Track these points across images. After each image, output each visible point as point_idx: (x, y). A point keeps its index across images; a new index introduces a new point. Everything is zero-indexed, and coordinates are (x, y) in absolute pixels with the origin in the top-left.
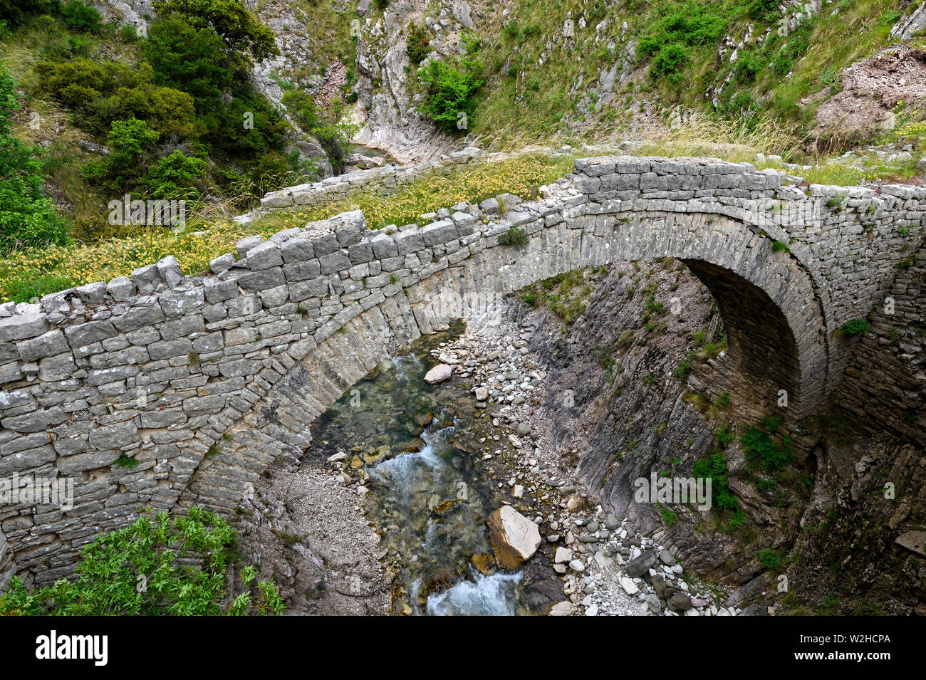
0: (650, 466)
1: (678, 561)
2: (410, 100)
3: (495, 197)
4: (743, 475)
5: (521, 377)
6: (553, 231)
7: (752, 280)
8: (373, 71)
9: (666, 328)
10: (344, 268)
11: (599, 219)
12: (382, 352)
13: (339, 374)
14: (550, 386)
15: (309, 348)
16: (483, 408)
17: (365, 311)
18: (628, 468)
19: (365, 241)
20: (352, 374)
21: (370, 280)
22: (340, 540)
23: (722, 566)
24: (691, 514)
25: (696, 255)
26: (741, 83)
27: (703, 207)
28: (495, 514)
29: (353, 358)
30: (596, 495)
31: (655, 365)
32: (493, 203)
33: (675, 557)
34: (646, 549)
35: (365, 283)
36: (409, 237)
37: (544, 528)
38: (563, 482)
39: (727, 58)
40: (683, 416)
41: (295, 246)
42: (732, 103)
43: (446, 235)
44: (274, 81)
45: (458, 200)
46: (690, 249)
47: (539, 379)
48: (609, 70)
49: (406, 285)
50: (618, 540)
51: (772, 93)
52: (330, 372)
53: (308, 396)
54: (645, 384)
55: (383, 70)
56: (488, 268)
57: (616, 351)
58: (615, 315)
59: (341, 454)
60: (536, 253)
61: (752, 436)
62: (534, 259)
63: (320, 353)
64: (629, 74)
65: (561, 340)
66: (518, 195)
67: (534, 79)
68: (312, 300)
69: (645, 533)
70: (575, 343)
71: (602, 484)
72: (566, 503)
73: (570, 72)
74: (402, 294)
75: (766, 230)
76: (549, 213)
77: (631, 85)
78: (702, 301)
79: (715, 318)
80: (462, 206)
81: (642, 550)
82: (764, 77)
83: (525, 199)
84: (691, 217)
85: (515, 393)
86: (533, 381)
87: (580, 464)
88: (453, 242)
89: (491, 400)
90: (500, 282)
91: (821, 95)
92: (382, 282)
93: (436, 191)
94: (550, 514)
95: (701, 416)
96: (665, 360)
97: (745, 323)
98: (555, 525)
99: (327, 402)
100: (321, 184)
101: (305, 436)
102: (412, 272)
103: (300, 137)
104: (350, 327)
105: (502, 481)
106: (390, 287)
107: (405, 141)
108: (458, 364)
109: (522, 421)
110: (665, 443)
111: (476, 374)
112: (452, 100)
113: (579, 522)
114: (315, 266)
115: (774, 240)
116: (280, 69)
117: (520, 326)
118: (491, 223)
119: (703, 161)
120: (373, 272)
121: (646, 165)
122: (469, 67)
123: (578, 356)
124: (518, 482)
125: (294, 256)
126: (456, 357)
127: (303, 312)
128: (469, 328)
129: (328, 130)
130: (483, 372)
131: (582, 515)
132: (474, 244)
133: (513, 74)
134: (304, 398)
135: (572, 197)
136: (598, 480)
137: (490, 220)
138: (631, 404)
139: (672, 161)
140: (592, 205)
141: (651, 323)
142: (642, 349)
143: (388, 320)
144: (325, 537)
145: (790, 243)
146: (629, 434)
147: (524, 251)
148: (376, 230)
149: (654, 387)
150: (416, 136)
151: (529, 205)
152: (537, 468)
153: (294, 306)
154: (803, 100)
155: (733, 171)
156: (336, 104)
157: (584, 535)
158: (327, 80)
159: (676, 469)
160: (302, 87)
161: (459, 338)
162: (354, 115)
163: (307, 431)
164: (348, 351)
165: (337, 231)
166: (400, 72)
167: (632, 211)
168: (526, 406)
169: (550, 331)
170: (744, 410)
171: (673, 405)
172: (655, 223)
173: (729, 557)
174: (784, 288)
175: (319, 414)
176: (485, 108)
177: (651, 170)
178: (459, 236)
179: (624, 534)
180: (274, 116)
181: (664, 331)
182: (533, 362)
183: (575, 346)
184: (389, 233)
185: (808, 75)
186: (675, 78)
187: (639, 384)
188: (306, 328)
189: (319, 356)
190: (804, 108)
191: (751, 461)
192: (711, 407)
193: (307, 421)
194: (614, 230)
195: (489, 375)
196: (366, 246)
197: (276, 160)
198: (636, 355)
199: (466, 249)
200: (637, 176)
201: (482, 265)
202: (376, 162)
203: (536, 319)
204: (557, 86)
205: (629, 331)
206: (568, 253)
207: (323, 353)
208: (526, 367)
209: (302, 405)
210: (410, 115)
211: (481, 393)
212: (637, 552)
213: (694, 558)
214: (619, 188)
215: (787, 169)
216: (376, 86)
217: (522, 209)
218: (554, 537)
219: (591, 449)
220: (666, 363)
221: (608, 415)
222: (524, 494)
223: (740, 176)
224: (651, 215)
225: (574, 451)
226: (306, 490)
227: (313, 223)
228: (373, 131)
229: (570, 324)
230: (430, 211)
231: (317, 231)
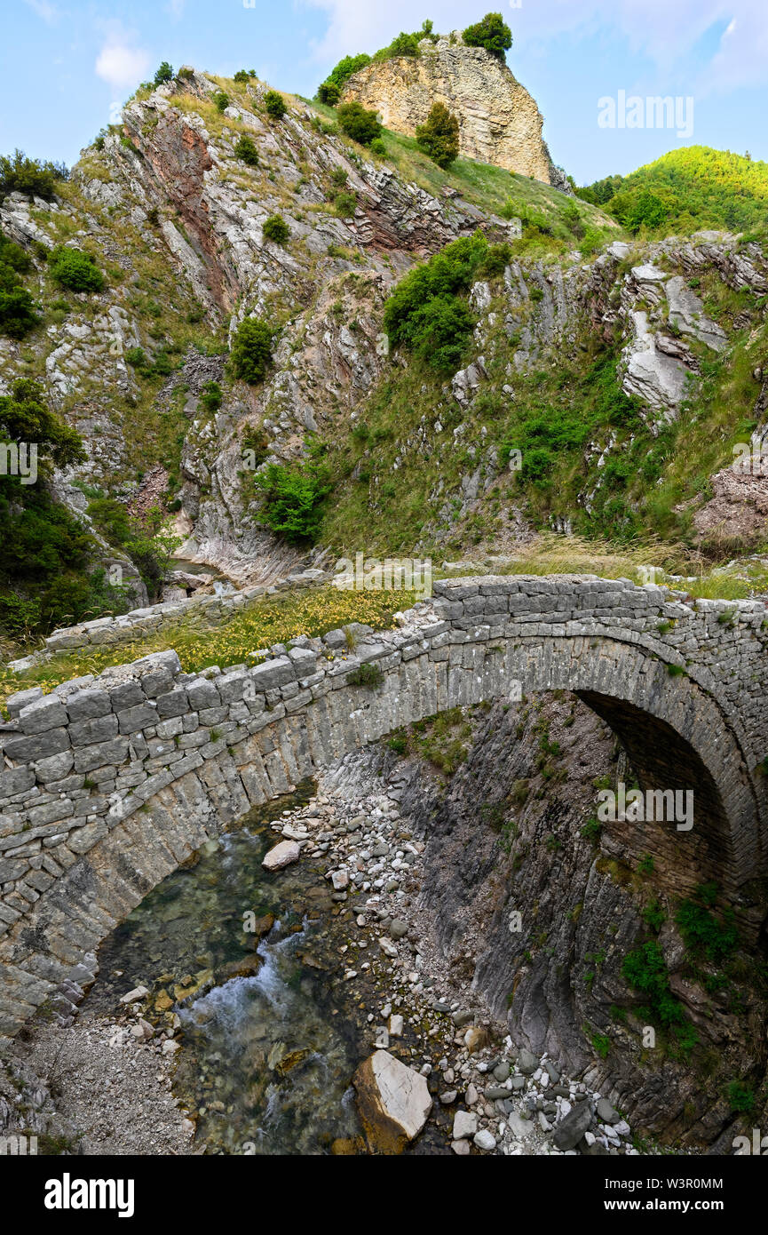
0: (568, 968)
1: (622, 1115)
2: (246, 509)
3: (340, 628)
4: (686, 971)
5: (392, 852)
6: (413, 665)
7: (652, 712)
8: (201, 477)
9: (566, 774)
10: (150, 724)
11: (466, 649)
12: (199, 835)
13: (138, 871)
14: (431, 862)
15: (98, 836)
16: (342, 901)
17: (177, 780)
18: (541, 974)
19: (178, 688)
20: (155, 869)
21: (183, 739)
22: (132, 1138)
23: (680, 1115)
24: (629, 1037)
25: (584, 685)
26: (612, 489)
27: (584, 630)
28: (365, 1066)
29: (158, 846)
30: (502, 1021)
31: (559, 824)
32: (339, 634)
33: (617, 1108)
34: (577, 1099)
35: (177, 743)
36: (234, 682)
37: (435, 1082)
38: (456, 1005)
39: (594, 464)
40: (601, 891)
41: (86, 700)
42: (606, 509)
43: (281, 676)
44: (78, 489)
45: (295, 632)
46: (576, 678)
47: (416, 853)
48: (471, 476)
49: (231, 742)
50: (538, 1089)
51: (646, 499)
52: (125, 869)
53: (93, 906)
54: (549, 850)
55: (213, 475)
56: (336, 715)
57: (509, 808)
58: (504, 760)
59: (141, 990)
60: (393, 693)
61: (687, 913)
62: (392, 700)
63: (112, 843)
64: (494, 479)
65: (440, 797)
66: (369, 624)
67: (390, 485)
68: (106, 770)
69: (572, 1075)
70: (458, 800)
71: (509, 1002)
72: (463, 1037)
73: (428, 478)
74: (226, 754)
75: (658, 652)
76: (407, 644)
77: (496, 490)
78: (604, 738)
79: (622, 758)
80: (301, 639)
81: (572, 1102)
82: (636, 482)
83: (378, 628)
84: (572, 641)
85: (385, 875)
86: (408, 856)
87: (477, 973)
88: (291, 685)
89: (353, 888)
90: (351, 732)
91: (695, 501)
92: (199, 740)
93: (271, 621)
94: (441, 1058)
95: (624, 891)
96: (569, 816)
97: (656, 763)
98: (449, 1075)
99: (119, 914)
100: (126, 617)
101: (89, 963)
102: (239, 725)
103: (106, 553)
104: (156, 803)
105: (373, 1011)
106: (210, 746)
107: (239, 554)
108: (308, 838)
109: (396, 916)
110: (583, 932)
111: (332, 851)
112: (295, 508)
113: (483, 1066)
114: (113, 724)
115: (668, 664)
116: (86, 474)
117: (388, 782)
118: (337, 660)
119: (577, 578)
120: (188, 728)
121: (513, 586)
122: (314, 472)
123: (463, 817)
124: (395, 1010)
125: (84, 713)
126: (305, 829)
127: (92, 787)
128: (321, 788)
129: (143, 544)
130: (342, 848)
131: (485, 1054)
132: (316, 686)
133: (365, 480)
134: (86, 909)
135: (432, 625)
136: (503, 997)
137: (336, 655)
138: (535, 880)
139: (541, 579)
140: (456, 632)
141: (548, 769)
142: (541, 804)
143: (207, 790)
144: (109, 1134)
145: (687, 665)
146: (536, 924)
147: (379, 691)
148: (194, 674)
149: (561, 854)
150: (252, 549)
151: (382, 636)
152: (420, 985)
153: (79, 778)
154: (678, 507)
155: (610, 588)
156: (155, 514)
157: (491, 1087)
158: (145, 487)
159: (602, 970)
160: (113, 495)
161: (308, 802)
162: (177, 527)
163: (91, 957)
164: (151, 837)
165: (143, 678)
166: (233, 478)
167: (503, 637)
168: (400, 893)
169: (425, 786)
170: (673, 878)
171: (587, 877)
172: (531, 650)
173: (688, 1100)
174: (689, 718)
175: (107, 932)
176: (334, 516)
177: (520, 591)
178: (298, 676)
179: (544, 1081)
180: (76, 530)
181: (565, 779)
182: (406, 830)
183: (457, 804)
184: (210, 677)
185: (678, 481)
186: (543, 484)
187: (542, 851)
188: (94, 808)
189: (111, 847)
190: (680, 515)
191: (691, 949)
192: (633, 876)
193: (88, 946)
194: (485, 660)
195: (350, 851)
196: (179, 695)
197: (74, 581)
198: (534, 811)
199: (306, 693)
200: (505, 598)
201: (328, 712)
202: (203, 580)
203: (407, 770)
204: (415, 493)
205: (522, 780)
206: (433, 690)
207: (116, 842)
208: (398, 838)
209: (82, 921)
210: (244, 525)
211: (339, 878)
212: (565, 1107)
213: (643, 1107)
214: (486, 612)
215: (669, 581)
216: (205, 493)
217: (374, 641)
218: (450, 1096)
219: (489, 950)
220: (572, 820)
221: (508, 898)
222: (405, 1029)
223: (619, 594)
224: (526, 641)
225: (468, 955)
226: (84, 1056)
227: (112, 669)
228: (199, 544)
229: (450, 775)
230: (262, 647)
231: (116, 679)
